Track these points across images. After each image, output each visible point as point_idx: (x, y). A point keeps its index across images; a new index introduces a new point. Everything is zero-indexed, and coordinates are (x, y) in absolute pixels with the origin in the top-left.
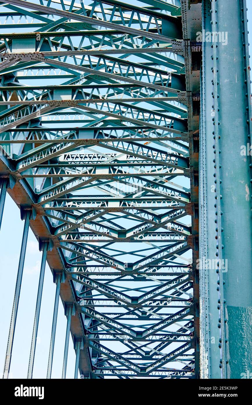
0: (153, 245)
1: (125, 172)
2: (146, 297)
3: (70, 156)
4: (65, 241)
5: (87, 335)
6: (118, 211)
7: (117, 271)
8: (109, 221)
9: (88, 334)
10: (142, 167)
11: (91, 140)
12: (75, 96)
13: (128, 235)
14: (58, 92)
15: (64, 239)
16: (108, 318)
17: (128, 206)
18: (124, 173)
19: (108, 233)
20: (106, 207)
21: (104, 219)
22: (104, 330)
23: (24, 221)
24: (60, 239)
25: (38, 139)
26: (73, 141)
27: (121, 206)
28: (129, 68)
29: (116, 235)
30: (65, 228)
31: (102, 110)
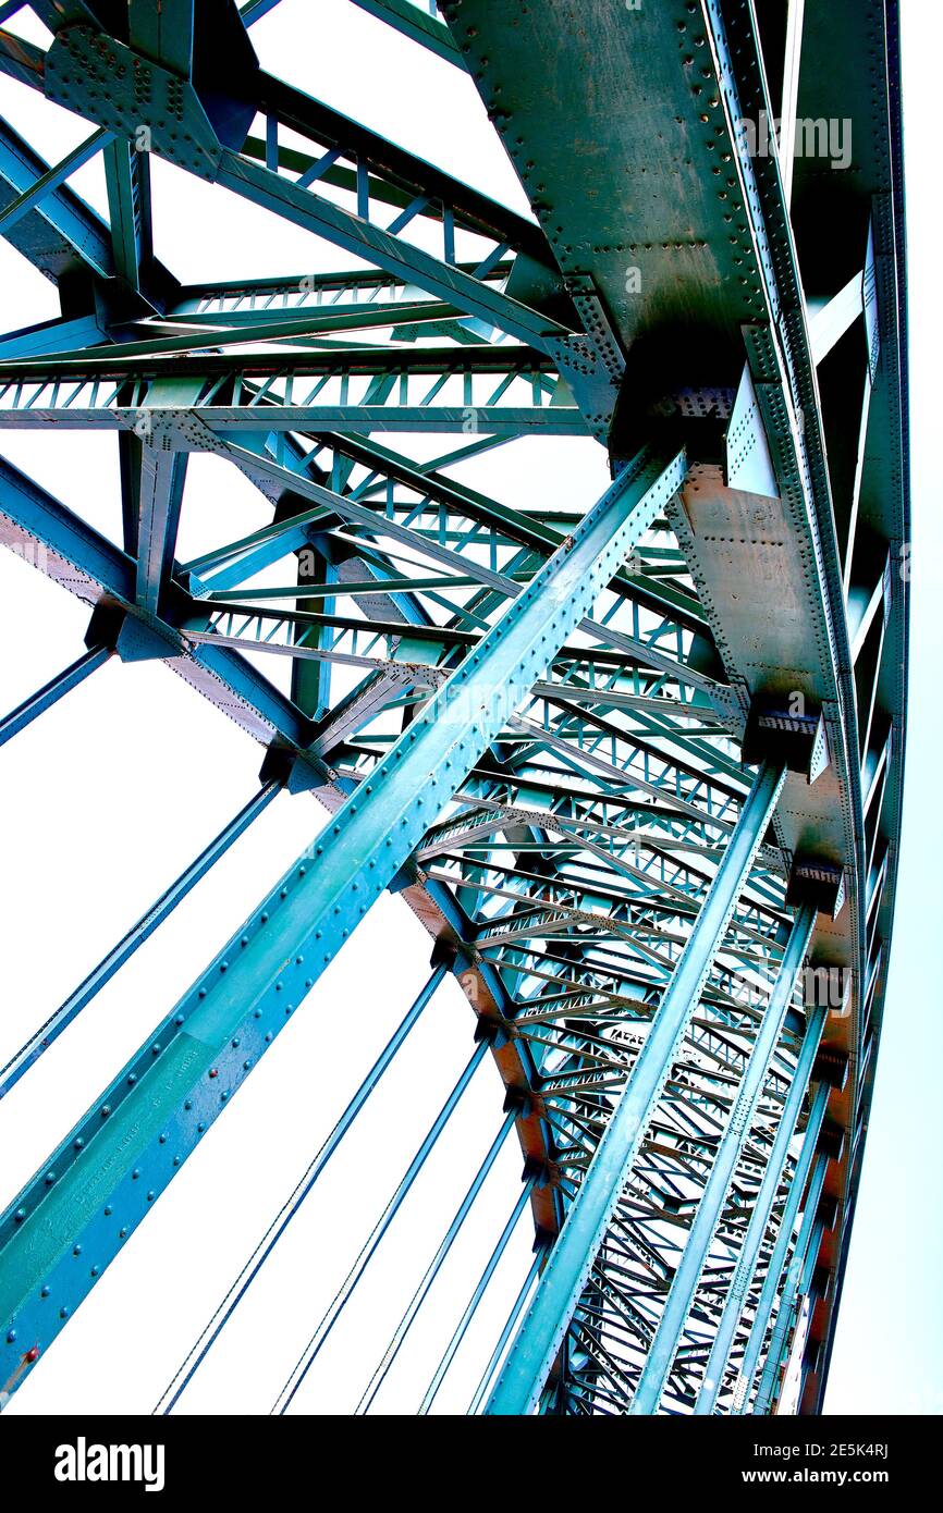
0: (730, 1253)
1: (693, 1084)
2: (694, 1354)
3: (623, 1035)
4: (569, 1180)
5: (568, 1385)
6: (669, 1156)
7: (649, 1275)
8: (662, 1173)
9: (570, 1381)
10: (726, 1085)
11: (637, 1002)
12: (615, 912)
13: (684, 1210)
14: (591, 899)
15: (569, 1176)
16: (614, 1366)
17: (690, 1152)
18: (689, 1085)
19: (647, 1193)
20: (652, 1140)
21: (654, 1168)
22: (605, 1390)
23: (507, 1114)
24: (563, 1173)
25: (573, 981)
26: (607, 995)
27: (677, 1149)
28: (751, 910)
29: (660, 1204)
30: (574, 1156)
31: (657, 951)
